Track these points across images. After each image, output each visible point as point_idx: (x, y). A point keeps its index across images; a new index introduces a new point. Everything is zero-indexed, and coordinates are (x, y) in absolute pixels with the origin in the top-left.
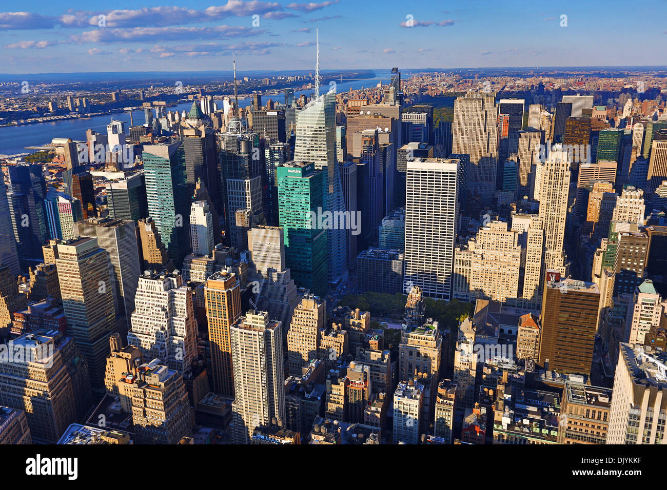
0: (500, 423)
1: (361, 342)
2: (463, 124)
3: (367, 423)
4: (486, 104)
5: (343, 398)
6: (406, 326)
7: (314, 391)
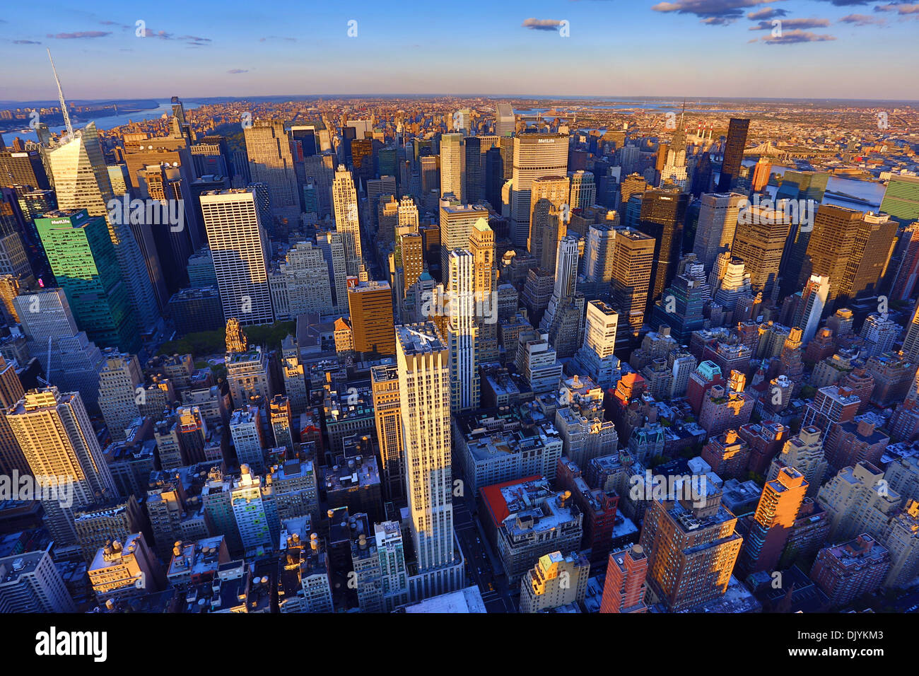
0: (330, 416)
1: (188, 385)
2: (257, 152)
3: (210, 459)
4: (276, 132)
5: (177, 445)
6: (230, 358)
7: (143, 448)
